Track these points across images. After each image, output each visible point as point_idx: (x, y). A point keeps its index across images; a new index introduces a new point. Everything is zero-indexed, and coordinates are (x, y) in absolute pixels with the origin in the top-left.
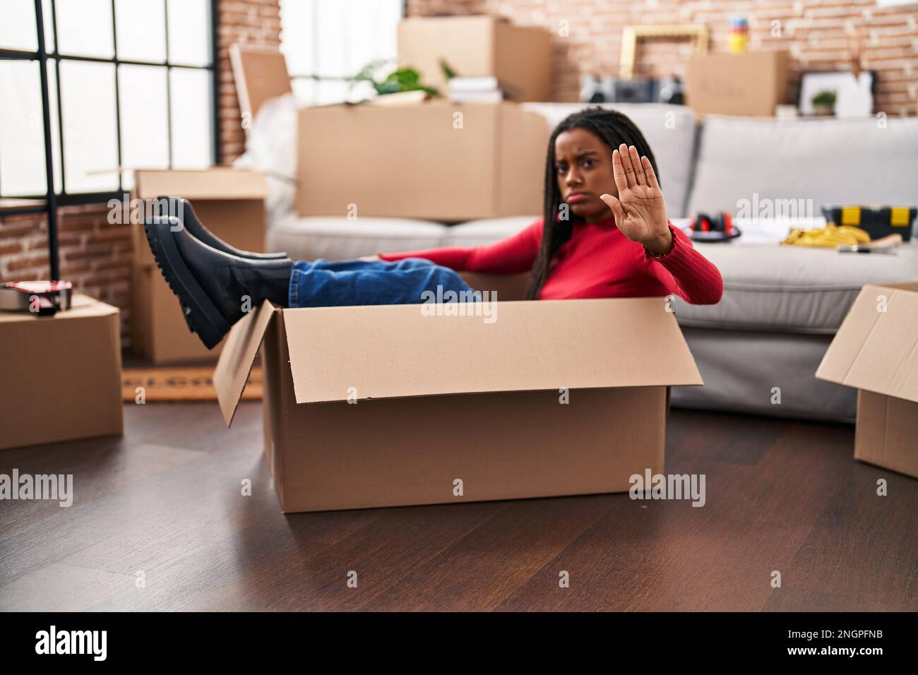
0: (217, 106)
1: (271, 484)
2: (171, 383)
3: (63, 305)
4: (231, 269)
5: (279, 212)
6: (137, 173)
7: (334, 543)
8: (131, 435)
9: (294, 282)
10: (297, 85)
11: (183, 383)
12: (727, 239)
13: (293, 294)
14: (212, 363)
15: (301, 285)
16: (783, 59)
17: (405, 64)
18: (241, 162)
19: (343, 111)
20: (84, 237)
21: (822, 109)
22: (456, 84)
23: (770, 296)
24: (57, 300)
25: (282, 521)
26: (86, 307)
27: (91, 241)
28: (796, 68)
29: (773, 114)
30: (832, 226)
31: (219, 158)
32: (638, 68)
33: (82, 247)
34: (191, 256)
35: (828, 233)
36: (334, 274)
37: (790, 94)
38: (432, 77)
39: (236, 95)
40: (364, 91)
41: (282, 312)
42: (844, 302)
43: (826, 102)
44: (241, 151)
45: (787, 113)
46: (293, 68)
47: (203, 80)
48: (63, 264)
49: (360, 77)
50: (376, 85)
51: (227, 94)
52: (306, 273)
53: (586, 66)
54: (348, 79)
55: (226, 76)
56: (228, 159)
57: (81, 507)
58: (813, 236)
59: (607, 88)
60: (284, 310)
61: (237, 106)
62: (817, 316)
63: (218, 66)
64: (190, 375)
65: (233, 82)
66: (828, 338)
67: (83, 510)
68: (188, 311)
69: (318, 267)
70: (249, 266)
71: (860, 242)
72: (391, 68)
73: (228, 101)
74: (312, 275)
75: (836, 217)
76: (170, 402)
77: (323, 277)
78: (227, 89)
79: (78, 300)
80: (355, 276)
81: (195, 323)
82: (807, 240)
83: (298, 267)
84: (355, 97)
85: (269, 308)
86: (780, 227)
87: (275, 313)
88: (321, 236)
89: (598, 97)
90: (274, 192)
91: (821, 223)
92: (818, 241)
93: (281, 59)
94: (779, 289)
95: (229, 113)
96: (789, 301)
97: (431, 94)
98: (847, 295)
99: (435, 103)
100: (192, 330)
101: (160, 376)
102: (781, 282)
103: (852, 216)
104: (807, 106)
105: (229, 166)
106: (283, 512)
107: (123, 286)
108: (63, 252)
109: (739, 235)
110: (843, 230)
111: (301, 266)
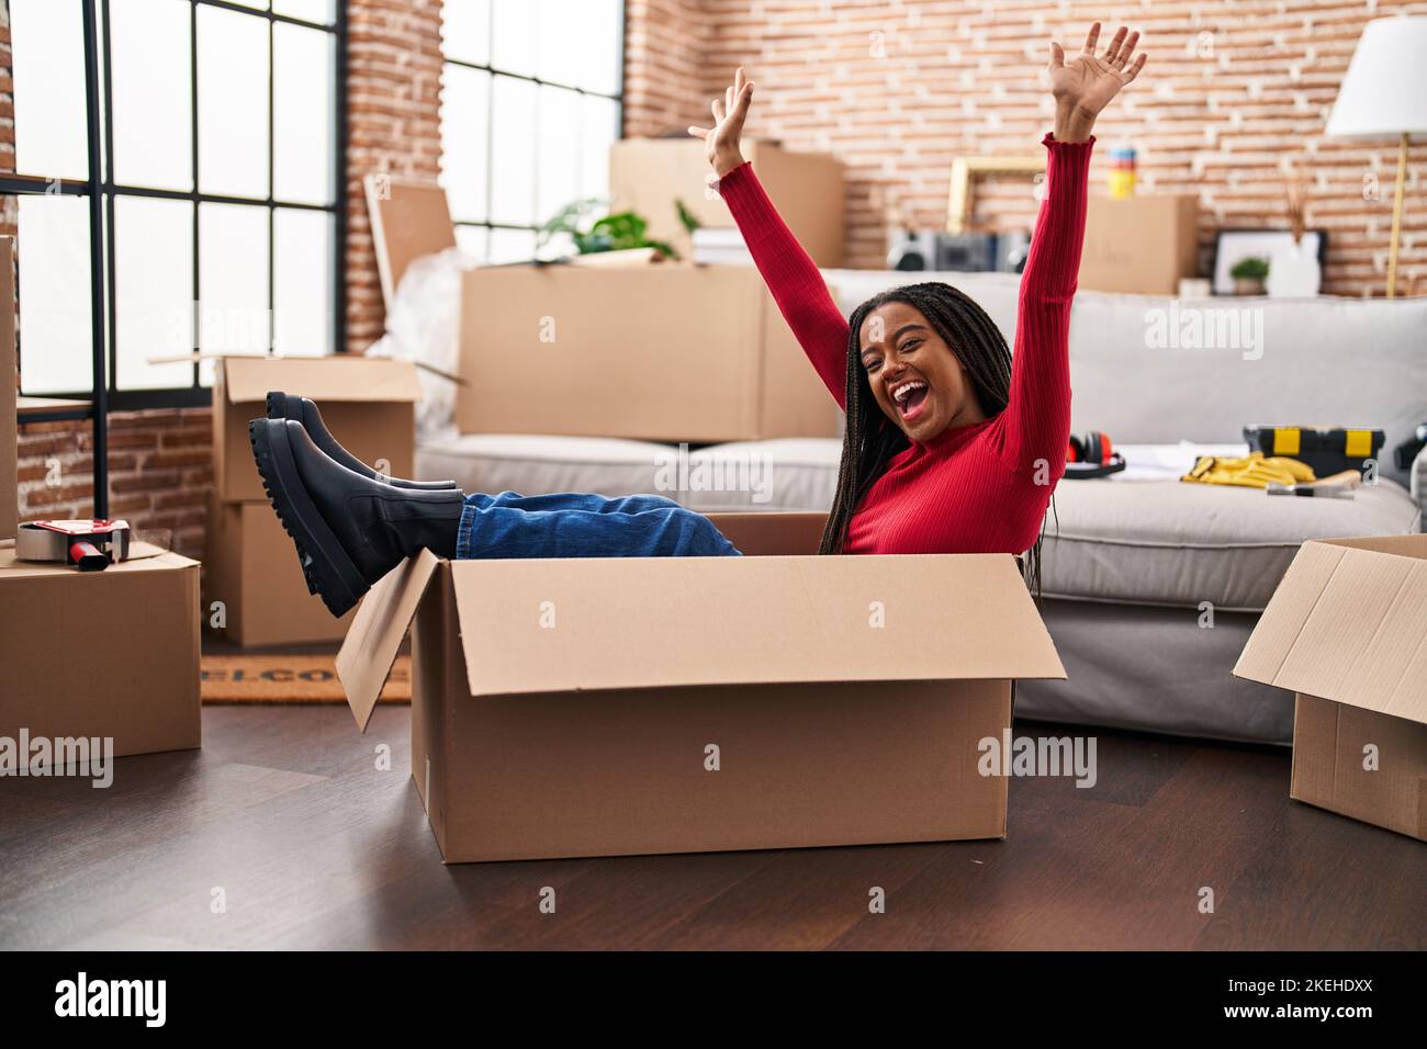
0: (342, 265)
1: (425, 822)
2: (269, 675)
3: (116, 556)
4: (374, 503)
5: (432, 425)
6: (224, 362)
7: (521, 906)
8: (211, 750)
9: (465, 525)
10: (461, 234)
11: (288, 676)
12: (1103, 473)
13: (463, 543)
14: (333, 647)
15: (477, 529)
16: (1189, 209)
17: (622, 208)
18: (376, 349)
19: (531, 272)
20: (141, 457)
21: (1245, 284)
22: (700, 237)
23: (1167, 555)
24: (109, 546)
25: (445, 876)
26: (150, 557)
27: (151, 464)
28: (1207, 222)
29: (1176, 291)
30: (1259, 454)
31: (342, 343)
32: (972, 218)
33: (138, 473)
34: (318, 481)
35: (1252, 465)
36: (525, 514)
37: (1199, 262)
38: (664, 227)
39: (372, 248)
40: (560, 246)
41: (450, 565)
42: (1274, 568)
43: (1253, 274)
44: (378, 334)
45: (1194, 289)
46: (458, 211)
47: (320, 228)
48: (111, 497)
49: (554, 226)
50: (578, 237)
51: (356, 248)
52: (484, 512)
53: (893, 215)
54: (535, 229)
55: (358, 221)
56: (358, 345)
57: (143, 851)
58: (1230, 469)
59: (926, 247)
60: (452, 561)
61: (373, 266)
62: (1235, 587)
63: (344, 205)
64: (299, 664)
65: (369, 230)
66: (1251, 620)
67: (146, 856)
68: (309, 561)
69: (501, 503)
70: (401, 498)
71: (1299, 481)
72: (602, 213)
73: (358, 257)
74: (493, 513)
75: (1265, 442)
76: (269, 703)
77: (508, 517)
78: (358, 239)
79: (138, 548)
80: (557, 519)
81: (317, 580)
82: (1222, 476)
83: (472, 502)
84: (546, 255)
85: (429, 560)
86: (1182, 457)
87: (439, 564)
88: (497, 460)
89: (911, 262)
90: (429, 394)
91: (1243, 451)
92: (1237, 477)
93: (440, 195)
94: (1180, 546)
95: (359, 276)
96: (1195, 563)
97: (664, 252)
98: (1281, 555)
99: (669, 264)
100: (313, 592)
101: (252, 666)
102: (1182, 537)
103: (1288, 441)
104: (1224, 281)
105: (360, 355)
106: (444, 862)
107: (196, 531)
108: (112, 477)
109: (1121, 467)
110: (1274, 461)
111: (478, 501)
